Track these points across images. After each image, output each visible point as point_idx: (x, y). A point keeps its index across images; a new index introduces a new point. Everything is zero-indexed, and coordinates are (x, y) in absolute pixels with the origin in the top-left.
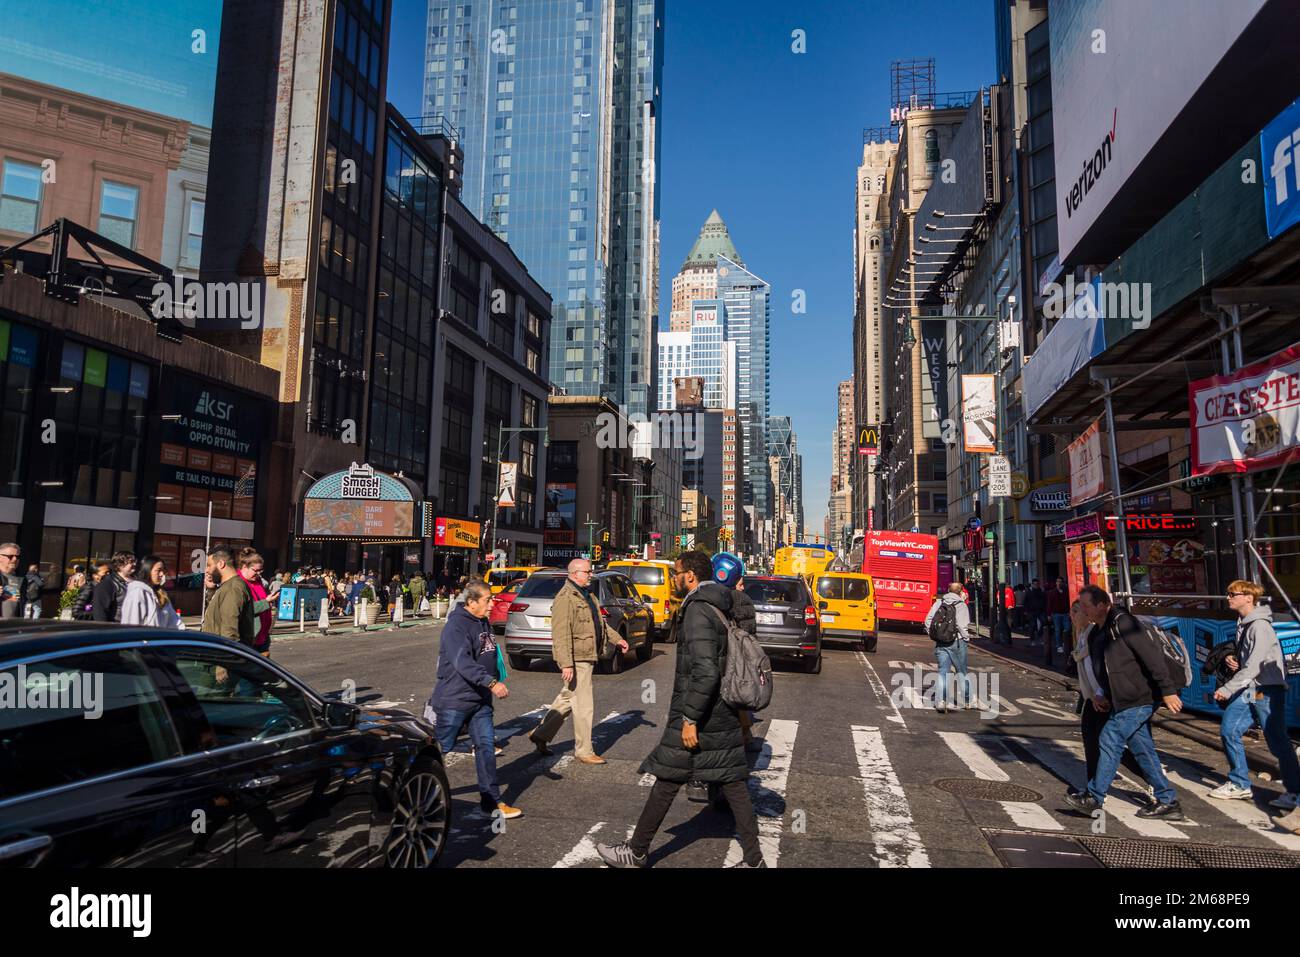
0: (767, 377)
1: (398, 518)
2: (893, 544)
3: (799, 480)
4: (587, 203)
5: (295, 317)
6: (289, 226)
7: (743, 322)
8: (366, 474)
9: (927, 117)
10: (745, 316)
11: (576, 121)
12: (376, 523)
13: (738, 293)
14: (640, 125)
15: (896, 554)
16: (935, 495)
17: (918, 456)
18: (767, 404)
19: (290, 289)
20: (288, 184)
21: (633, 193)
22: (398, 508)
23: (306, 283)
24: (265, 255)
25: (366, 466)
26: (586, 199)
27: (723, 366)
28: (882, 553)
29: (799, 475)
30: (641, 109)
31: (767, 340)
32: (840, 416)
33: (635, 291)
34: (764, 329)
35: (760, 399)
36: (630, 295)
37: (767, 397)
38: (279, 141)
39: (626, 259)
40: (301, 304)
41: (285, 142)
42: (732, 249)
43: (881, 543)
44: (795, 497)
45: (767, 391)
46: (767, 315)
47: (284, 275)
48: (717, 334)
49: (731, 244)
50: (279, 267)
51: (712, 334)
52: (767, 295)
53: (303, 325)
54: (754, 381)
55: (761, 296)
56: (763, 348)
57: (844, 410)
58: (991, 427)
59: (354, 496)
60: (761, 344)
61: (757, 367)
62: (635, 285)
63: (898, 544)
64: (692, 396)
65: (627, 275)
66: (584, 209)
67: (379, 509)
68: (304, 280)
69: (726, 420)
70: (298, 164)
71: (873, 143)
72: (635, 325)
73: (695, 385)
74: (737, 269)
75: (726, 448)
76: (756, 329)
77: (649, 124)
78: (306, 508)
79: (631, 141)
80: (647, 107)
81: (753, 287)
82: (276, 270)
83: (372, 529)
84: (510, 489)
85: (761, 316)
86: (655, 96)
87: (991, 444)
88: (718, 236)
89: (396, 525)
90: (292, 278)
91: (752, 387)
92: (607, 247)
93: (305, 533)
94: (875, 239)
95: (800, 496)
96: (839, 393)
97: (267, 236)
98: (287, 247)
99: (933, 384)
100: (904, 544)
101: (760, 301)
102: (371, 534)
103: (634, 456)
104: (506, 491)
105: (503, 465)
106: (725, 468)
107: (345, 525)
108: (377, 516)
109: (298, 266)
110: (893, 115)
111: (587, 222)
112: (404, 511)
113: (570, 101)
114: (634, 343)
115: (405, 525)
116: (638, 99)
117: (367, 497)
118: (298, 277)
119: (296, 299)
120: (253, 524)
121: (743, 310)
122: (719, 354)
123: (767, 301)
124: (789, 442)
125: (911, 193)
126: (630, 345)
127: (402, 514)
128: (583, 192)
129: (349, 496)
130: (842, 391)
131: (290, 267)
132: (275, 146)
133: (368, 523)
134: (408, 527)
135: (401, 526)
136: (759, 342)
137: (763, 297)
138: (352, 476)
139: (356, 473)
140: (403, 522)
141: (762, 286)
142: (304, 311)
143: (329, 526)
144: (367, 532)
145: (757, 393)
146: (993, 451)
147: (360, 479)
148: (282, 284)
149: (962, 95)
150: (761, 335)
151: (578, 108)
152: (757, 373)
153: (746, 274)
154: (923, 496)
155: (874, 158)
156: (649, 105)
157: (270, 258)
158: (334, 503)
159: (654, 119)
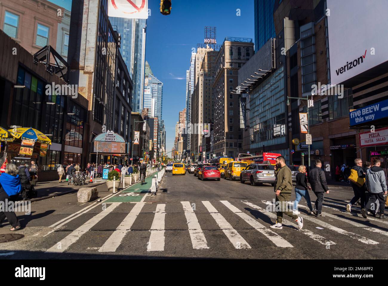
0: (162, 109)
1: (121, 147)
2: (271, 156)
3: (165, 138)
4: (128, 55)
5: (90, 83)
6: (87, 55)
7: (155, 93)
8: (112, 134)
9: (230, 43)
10: (156, 92)
11: (125, 31)
12: (115, 149)
13: (154, 85)
14: (142, 35)
15: (271, 159)
16: (230, 143)
17: (226, 133)
18: (161, 116)
19: (88, 75)
20: (87, 41)
21: (139, 54)
22: (121, 144)
23: (93, 73)
24: (80, 63)
25: (112, 131)
26: (127, 54)
27: (151, 105)
28: (268, 158)
29: (165, 136)
30: (142, 30)
31: (162, 99)
32: (179, 121)
33: (139, 82)
34: (161, 96)
35: (159, 115)
36: (137, 84)
37: (161, 115)
38: (84, 27)
39: (136, 73)
40: (92, 80)
41: (86, 28)
42: (151, 72)
43: (267, 156)
44: (164, 142)
45: (161, 113)
46: (162, 92)
47: (86, 70)
48: (150, 96)
49: (151, 71)
50: (84, 67)
51: (149, 96)
52: (162, 86)
53: (92, 86)
54: (158, 110)
55: (160, 87)
56: (161, 101)
57: (181, 119)
58: (307, 126)
59: (108, 141)
60: (160, 100)
61: (159, 106)
62: (139, 81)
63: (272, 156)
64: (145, 113)
65: (137, 77)
66: (127, 57)
67: (116, 145)
68: (93, 72)
69: (155, 120)
70: (91, 35)
71: (200, 48)
72: (138, 92)
73: (146, 110)
74: (154, 78)
75: (155, 128)
76: (159, 96)
77: (144, 34)
78: (94, 144)
79: (139, 39)
80: (144, 30)
81: (158, 84)
82: (83, 69)
83: (114, 150)
84: (137, 139)
85: (160, 92)
86: (146, 27)
87: (306, 131)
88: (148, 68)
89: (121, 149)
90: (89, 71)
91: (157, 112)
92: (133, 69)
93: (94, 152)
94: (202, 74)
95: (165, 142)
96: (179, 115)
97: (80, 57)
98: (87, 61)
99: (243, 114)
100: (273, 156)
101: (160, 88)
102: (114, 152)
103: (143, 130)
104: (136, 140)
105: (135, 132)
106: (154, 134)
107: (106, 149)
108: (115, 147)
109: (91, 68)
110: (205, 41)
111: (128, 61)
112: (123, 145)
113: (123, 25)
114: (138, 97)
115: (123, 150)
116: (141, 27)
117: (112, 141)
118: (91, 71)
119: (90, 78)
120: (82, 148)
121: (155, 90)
122: (150, 102)
123: (162, 88)
124: (163, 127)
125: (225, 63)
126: (137, 98)
127: (122, 146)
128: (127, 52)
129: (107, 140)
130: (180, 114)
131: (88, 68)
132: (83, 29)
133: (113, 149)
134: (124, 150)
135: (122, 150)
136: (159, 99)
137: (161, 87)
138: (108, 134)
139: (109, 133)
140: (123, 149)
141: (161, 84)
142: (93, 82)
143: (101, 149)
144: (112, 151)
145: (159, 113)
146: (307, 133)
147: (110, 135)
148: (85, 73)
149: (238, 38)
150: (160, 97)
151: (125, 27)
152: (159, 108)
153: (157, 80)
154: (227, 143)
155: (200, 52)
156: (144, 29)
157: (81, 64)
158: (103, 142)
159: (145, 33)
